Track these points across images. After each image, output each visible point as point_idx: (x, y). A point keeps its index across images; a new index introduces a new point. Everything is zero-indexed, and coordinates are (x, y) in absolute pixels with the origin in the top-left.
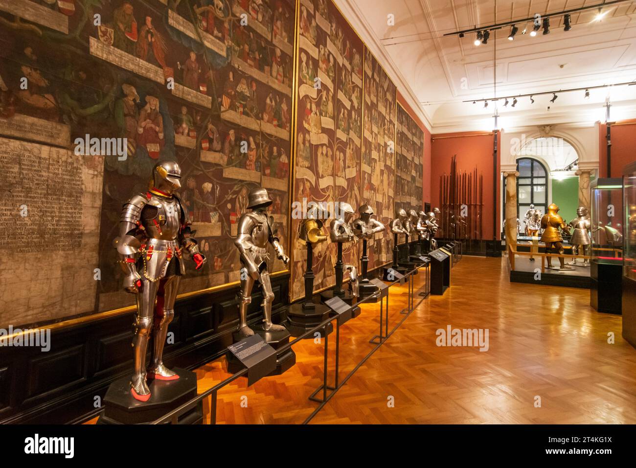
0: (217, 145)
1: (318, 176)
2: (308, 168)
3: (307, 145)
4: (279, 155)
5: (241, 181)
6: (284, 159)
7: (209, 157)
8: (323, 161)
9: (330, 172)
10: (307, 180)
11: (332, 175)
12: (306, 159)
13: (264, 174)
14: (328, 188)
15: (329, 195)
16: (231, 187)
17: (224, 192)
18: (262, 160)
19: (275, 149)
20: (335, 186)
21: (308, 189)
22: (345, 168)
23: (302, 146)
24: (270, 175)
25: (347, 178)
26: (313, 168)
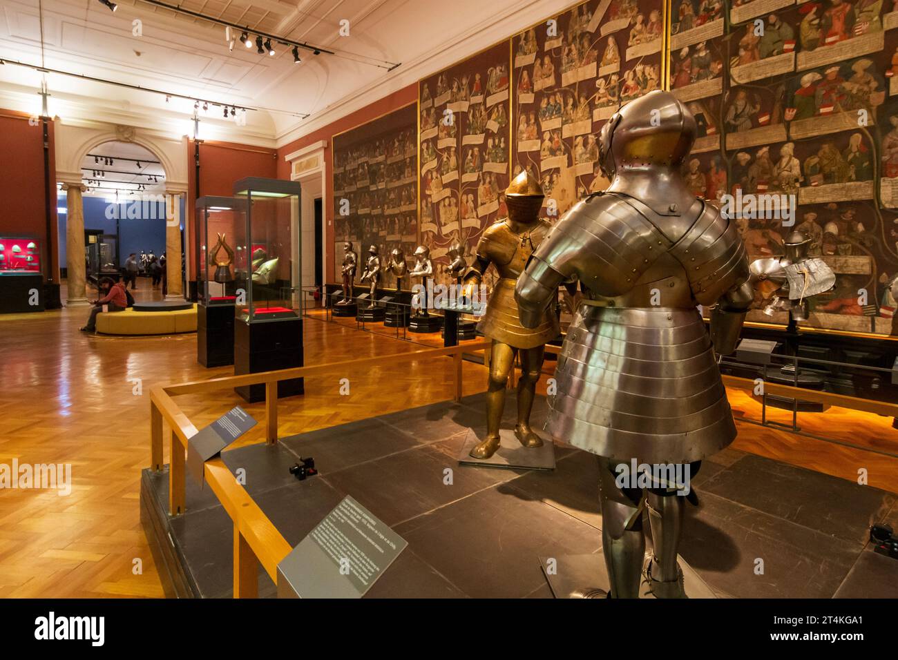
0: (383, 228)
1: (440, 225)
2: (431, 222)
3: (429, 205)
4: (411, 221)
5: (393, 241)
6: (414, 222)
7: (382, 233)
8: (446, 212)
9: (454, 218)
10: (430, 231)
11: (457, 220)
12: (429, 216)
13: (402, 235)
14: (451, 233)
15: (453, 239)
16: (389, 244)
17: (387, 247)
18: (401, 227)
19: (408, 218)
20: (461, 228)
21: (431, 237)
22: (476, 207)
23: (425, 209)
24: (406, 234)
25: (479, 216)
26: (436, 220)
